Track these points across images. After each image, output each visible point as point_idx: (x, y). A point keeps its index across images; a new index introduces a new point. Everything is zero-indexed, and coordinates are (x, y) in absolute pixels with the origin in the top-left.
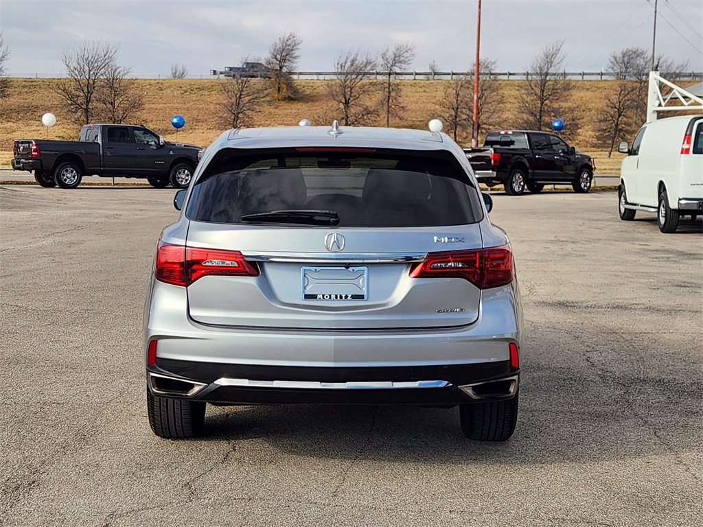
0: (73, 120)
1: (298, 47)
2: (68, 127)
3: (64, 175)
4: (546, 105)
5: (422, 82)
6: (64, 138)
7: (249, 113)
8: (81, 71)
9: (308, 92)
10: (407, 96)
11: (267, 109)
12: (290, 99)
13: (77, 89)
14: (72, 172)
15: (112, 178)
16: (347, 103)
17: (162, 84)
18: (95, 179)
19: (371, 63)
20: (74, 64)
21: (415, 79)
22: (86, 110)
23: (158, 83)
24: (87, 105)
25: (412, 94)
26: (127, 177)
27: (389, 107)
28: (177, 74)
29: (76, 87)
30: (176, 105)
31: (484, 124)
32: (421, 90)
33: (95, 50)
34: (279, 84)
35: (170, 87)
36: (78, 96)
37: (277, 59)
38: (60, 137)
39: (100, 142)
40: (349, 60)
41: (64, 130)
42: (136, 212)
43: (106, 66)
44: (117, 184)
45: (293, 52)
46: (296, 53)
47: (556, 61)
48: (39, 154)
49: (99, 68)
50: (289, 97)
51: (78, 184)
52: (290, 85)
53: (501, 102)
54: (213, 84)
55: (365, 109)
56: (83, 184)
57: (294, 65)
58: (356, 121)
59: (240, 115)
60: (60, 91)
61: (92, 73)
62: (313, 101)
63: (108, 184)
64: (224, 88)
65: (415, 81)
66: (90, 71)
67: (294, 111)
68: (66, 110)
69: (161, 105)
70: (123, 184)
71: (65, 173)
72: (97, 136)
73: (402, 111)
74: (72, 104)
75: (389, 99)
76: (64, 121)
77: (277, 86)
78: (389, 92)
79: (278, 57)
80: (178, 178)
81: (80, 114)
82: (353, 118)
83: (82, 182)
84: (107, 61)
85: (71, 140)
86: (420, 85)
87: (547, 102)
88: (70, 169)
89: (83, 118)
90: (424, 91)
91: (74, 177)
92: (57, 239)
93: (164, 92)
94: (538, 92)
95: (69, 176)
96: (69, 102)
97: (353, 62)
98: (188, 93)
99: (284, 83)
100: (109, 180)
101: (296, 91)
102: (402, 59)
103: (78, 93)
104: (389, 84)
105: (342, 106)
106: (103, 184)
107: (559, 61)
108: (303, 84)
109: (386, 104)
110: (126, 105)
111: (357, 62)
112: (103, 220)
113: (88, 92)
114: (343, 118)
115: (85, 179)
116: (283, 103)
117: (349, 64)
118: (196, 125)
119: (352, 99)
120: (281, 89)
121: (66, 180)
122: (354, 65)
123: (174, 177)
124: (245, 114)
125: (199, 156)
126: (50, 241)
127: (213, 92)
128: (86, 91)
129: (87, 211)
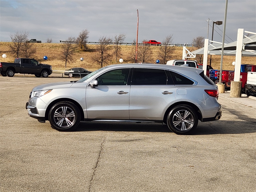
0: (13, 56)
1: (88, 34)
2: (11, 58)
3: (9, 73)
4: (167, 55)
5: (129, 46)
6: (10, 62)
7: (71, 55)
8: (16, 40)
9: (91, 48)
10: (123, 51)
11: (77, 54)
12: (85, 51)
13: (15, 46)
14: (12, 72)
15: (24, 74)
16: (102, 53)
17: (43, 45)
18: (19, 74)
19: (110, 40)
20: (14, 38)
21: (127, 45)
22: (17, 53)
23: (42, 44)
24: (18, 51)
25: (125, 50)
26: (28, 74)
27: (117, 54)
28: (49, 41)
29: (14, 45)
30: (47, 52)
31: (146, 60)
32: (128, 49)
33: (21, 34)
34: (82, 46)
35: (46, 46)
36: (15, 48)
37: (81, 38)
38: (8, 61)
39: (20, 63)
40: (103, 39)
41: (10, 59)
42: (29, 83)
43: (24, 39)
44: (25, 76)
45: (86, 35)
46: (87, 36)
47: (170, 41)
48: (2, 66)
49: (22, 39)
50: (85, 50)
51: (13, 76)
52: (85, 46)
53: (151, 53)
54: (60, 45)
55: (108, 55)
56: (15, 76)
57: (87, 40)
58: (105, 58)
59: (68, 56)
60: (9, 46)
61: (20, 41)
62: (92, 52)
63: (23, 76)
64: (63, 47)
65: (126, 46)
66: (19, 40)
67: (86, 55)
68: (11, 53)
69: (43, 52)
70: (27, 76)
71: (10, 72)
72: (20, 61)
73: (121, 56)
74: (13, 51)
75: (117, 51)
76: (10, 56)
77: (81, 46)
78: (117, 49)
79: (81, 37)
80: (44, 74)
81: (15, 54)
82: (104, 57)
83: (15, 75)
84: (25, 37)
85: (12, 62)
86: (128, 47)
87: (167, 54)
88: (11, 71)
89: (16, 55)
90: (129, 49)
91: (12, 73)
92: (7, 88)
93: (44, 47)
94: (164, 50)
95: (11, 73)
96: (12, 50)
97: (104, 40)
98: (51, 48)
99: (83, 46)
100: (23, 75)
101: (87, 48)
102: (121, 39)
103: (15, 47)
104: (117, 47)
105: (101, 53)
106: (21, 76)
107: (171, 41)
108: (89, 46)
109: (116, 53)
110: (30, 51)
111: (106, 40)
112: (19, 84)
113: (18, 47)
114: (101, 57)
115: (16, 74)
116: (83, 52)
117: (103, 40)
118: (54, 59)
119: (104, 51)
120: (82, 47)
121: (10, 74)
122: (105, 40)
123: (43, 74)
124: (70, 55)
125: (50, 68)
126: (5, 88)
127: (60, 48)
128: (17, 46)
129: (15, 82)
